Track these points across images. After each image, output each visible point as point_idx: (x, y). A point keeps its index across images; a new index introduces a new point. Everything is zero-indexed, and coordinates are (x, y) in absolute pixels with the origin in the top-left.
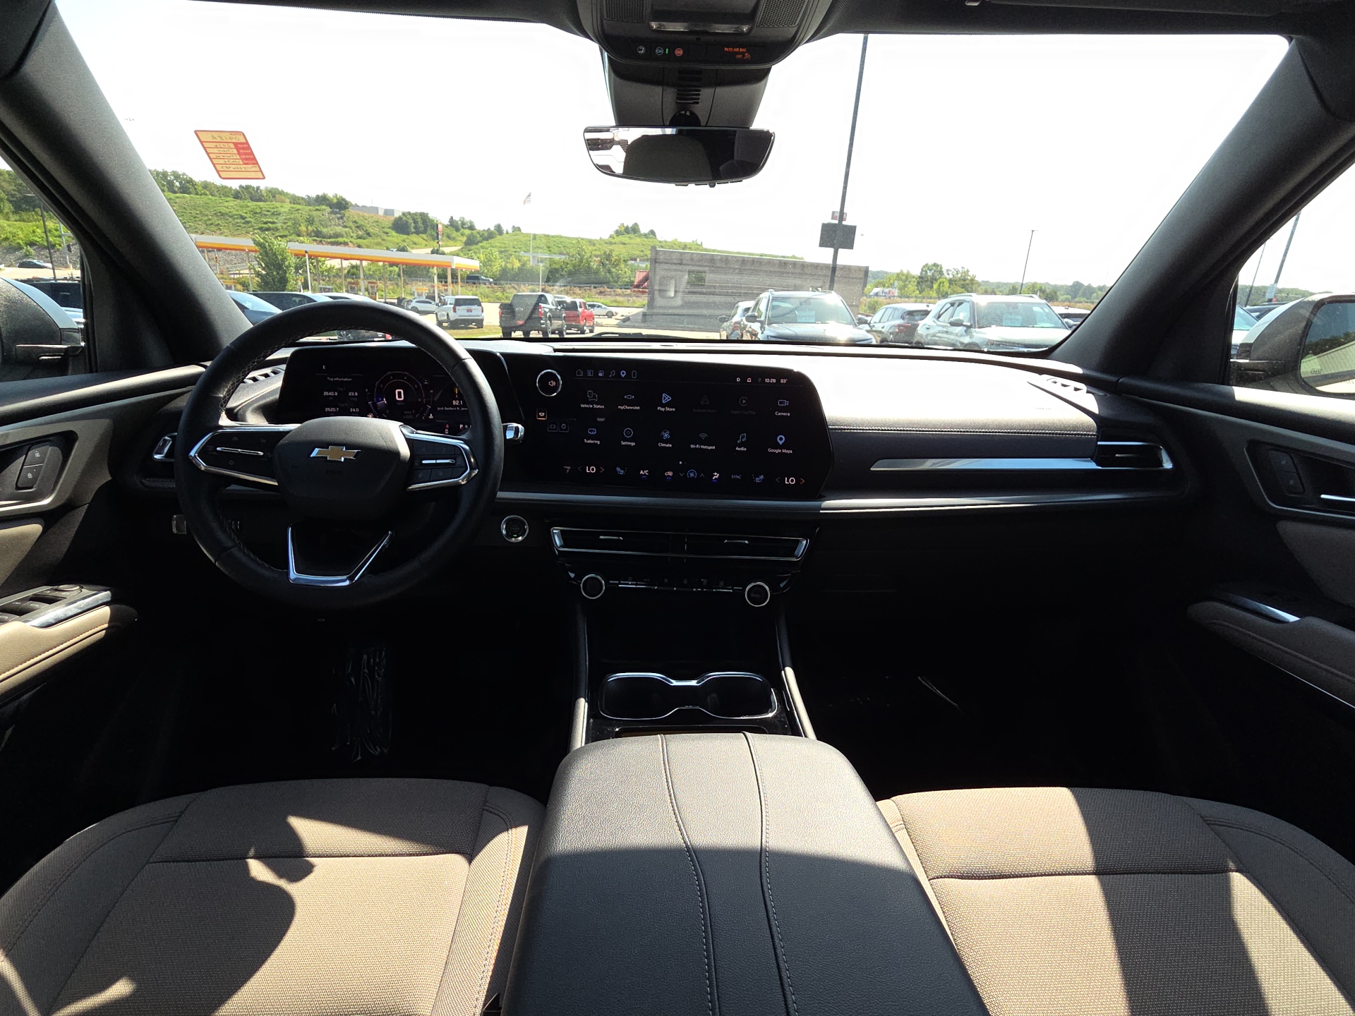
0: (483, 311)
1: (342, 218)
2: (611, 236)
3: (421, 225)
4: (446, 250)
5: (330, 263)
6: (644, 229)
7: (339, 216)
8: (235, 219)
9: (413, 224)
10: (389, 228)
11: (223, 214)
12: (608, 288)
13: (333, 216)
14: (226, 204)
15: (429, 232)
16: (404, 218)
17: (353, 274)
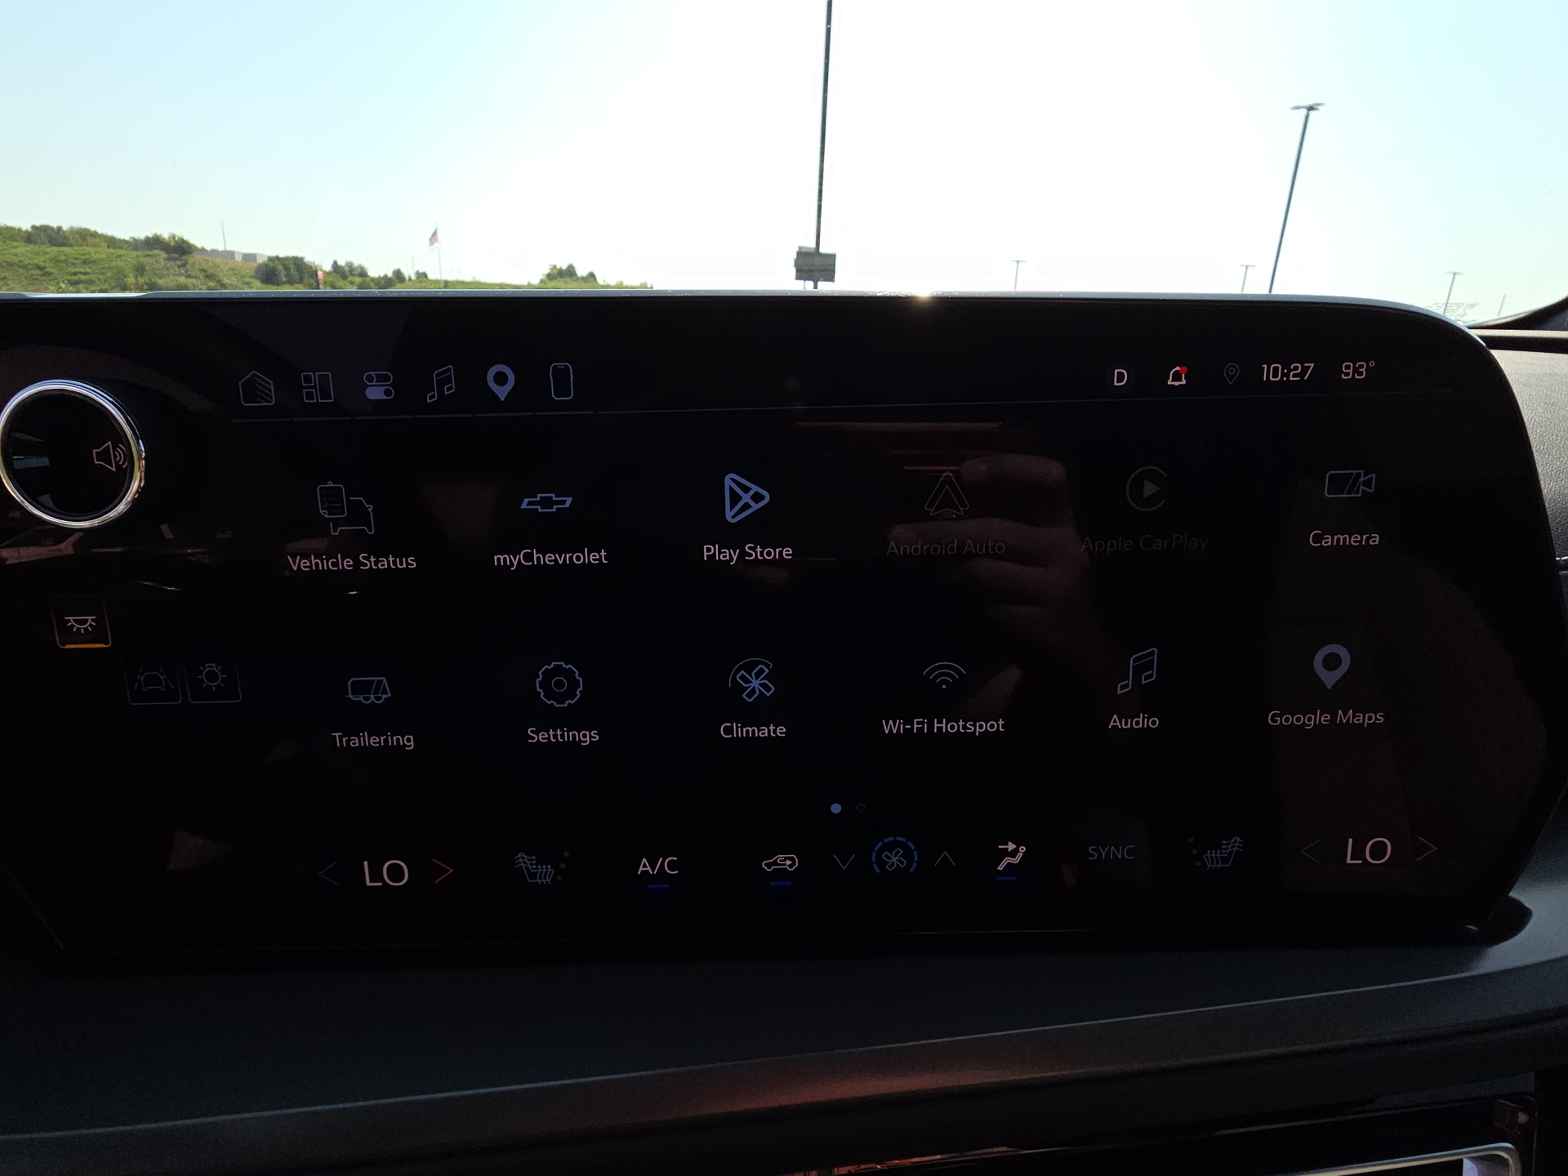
1: (184, 265)
2: (542, 281)
3: (296, 273)
6: (581, 272)
7: (179, 262)
9: (283, 272)
10: (252, 277)
13: (172, 263)
15: (305, 281)
16: (272, 265)
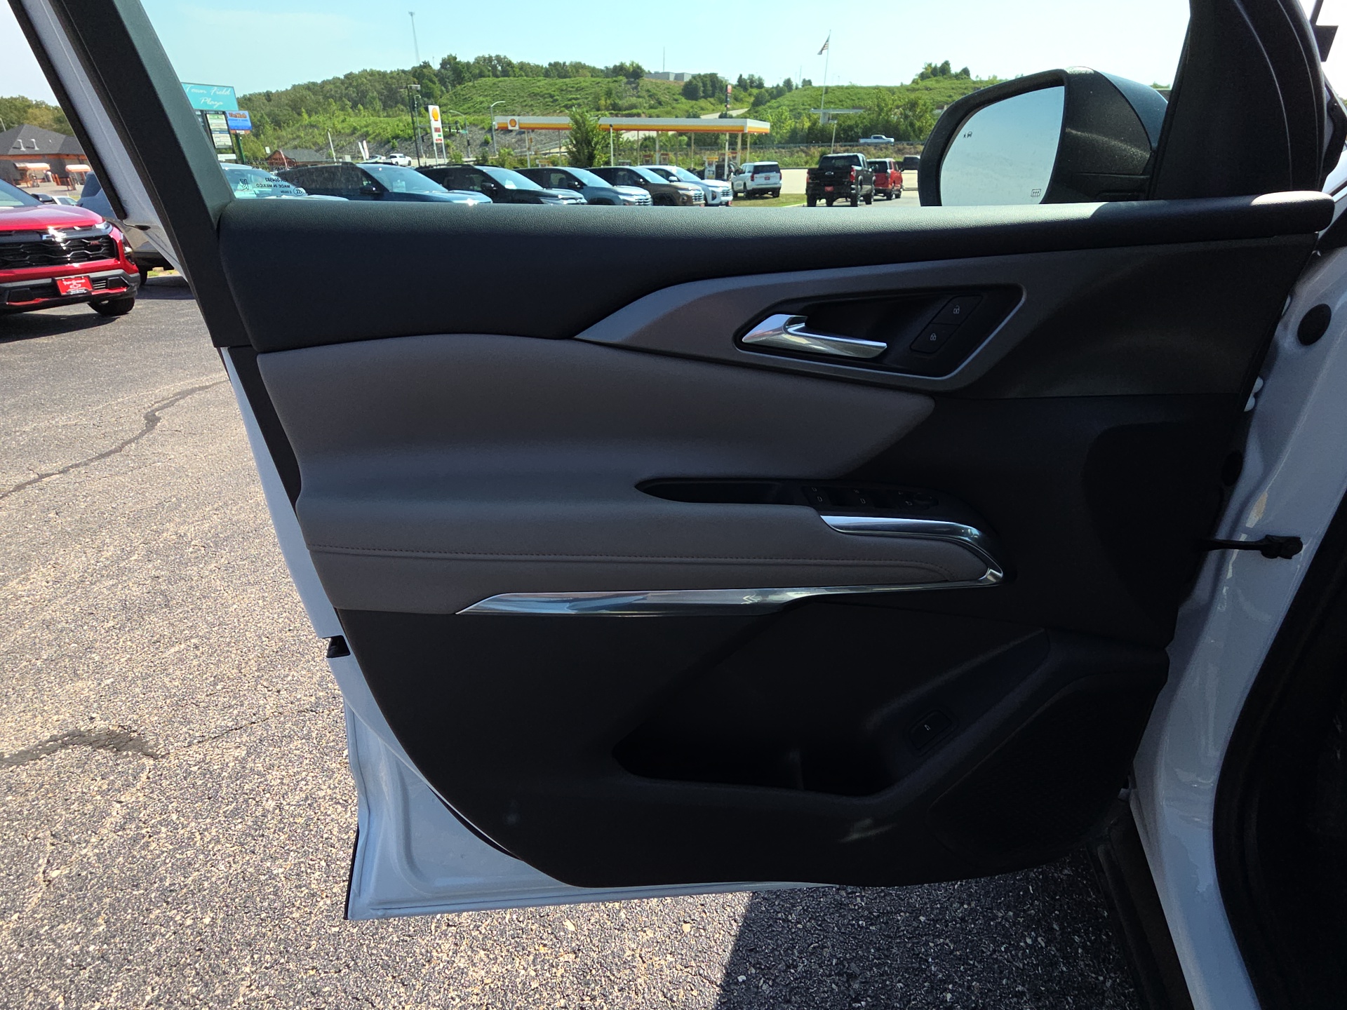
0: (781, 178)
1: (636, 88)
2: (914, 82)
3: (710, 88)
4: (734, 113)
5: (628, 136)
6: (955, 69)
7: (633, 85)
8: (545, 98)
9: (702, 88)
10: (679, 94)
11: (536, 95)
12: (908, 144)
13: (629, 86)
14: (538, 84)
15: (717, 94)
16: (695, 82)
17: (646, 146)
